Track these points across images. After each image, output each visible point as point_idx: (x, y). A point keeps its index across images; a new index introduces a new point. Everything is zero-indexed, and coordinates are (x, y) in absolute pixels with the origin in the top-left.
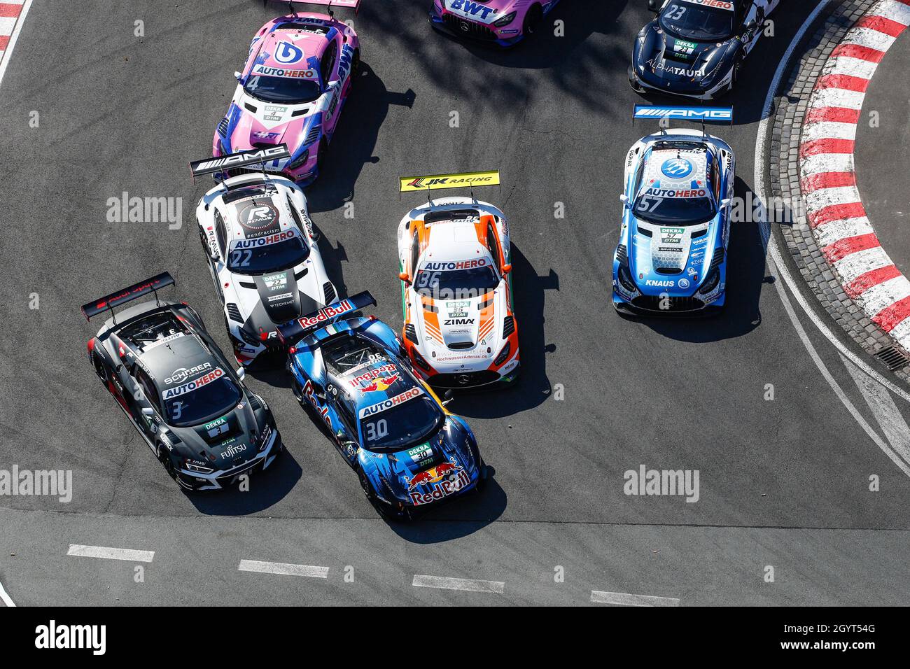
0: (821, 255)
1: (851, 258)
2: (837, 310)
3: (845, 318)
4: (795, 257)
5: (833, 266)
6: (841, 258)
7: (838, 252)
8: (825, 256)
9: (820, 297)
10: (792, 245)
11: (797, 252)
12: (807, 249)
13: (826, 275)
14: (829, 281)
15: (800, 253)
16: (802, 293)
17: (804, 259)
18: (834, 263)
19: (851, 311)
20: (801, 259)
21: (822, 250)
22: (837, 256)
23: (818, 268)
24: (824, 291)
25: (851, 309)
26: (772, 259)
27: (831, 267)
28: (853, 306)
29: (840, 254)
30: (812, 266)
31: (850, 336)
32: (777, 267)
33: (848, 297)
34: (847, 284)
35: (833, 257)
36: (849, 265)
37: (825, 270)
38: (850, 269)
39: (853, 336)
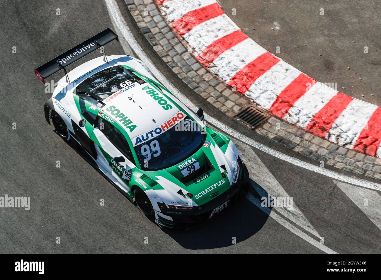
0: (171, 30)
1: (198, 29)
2: (194, 79)
3: (203, 86)
4: (146, 35)
5: (184, 39)
6: (189, 30)
7: (186, 25)
8: (174, 30)
9: (175, 70)
10: (142, 25)
11: (148, 30)
12: (157, 26)
13: (179, 48)
14: (181, 54)
15: (150, 32)
16: (158, 68)
17: (156, 36)
18: (184, 36)
19: (207, 79)
20: (153, 37)
21: (171, 25)
22: (186, 29)
23: (170, 43)
24: (179, 64)
25: (206, 77)
26: (125, 41)
27: (182, 41)
28: (208, 74)
29: (188, 26)
30: (163, 42)
31: (209, 103)
32: (131, 48)
33: (202, 66)
34: (199, 54)
35: (182, 31)
36: (198, 36)
37: (177, 44)
38: (200, 39)
39: (211, 102)
